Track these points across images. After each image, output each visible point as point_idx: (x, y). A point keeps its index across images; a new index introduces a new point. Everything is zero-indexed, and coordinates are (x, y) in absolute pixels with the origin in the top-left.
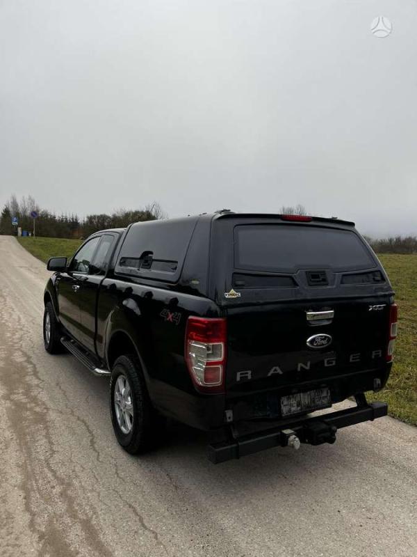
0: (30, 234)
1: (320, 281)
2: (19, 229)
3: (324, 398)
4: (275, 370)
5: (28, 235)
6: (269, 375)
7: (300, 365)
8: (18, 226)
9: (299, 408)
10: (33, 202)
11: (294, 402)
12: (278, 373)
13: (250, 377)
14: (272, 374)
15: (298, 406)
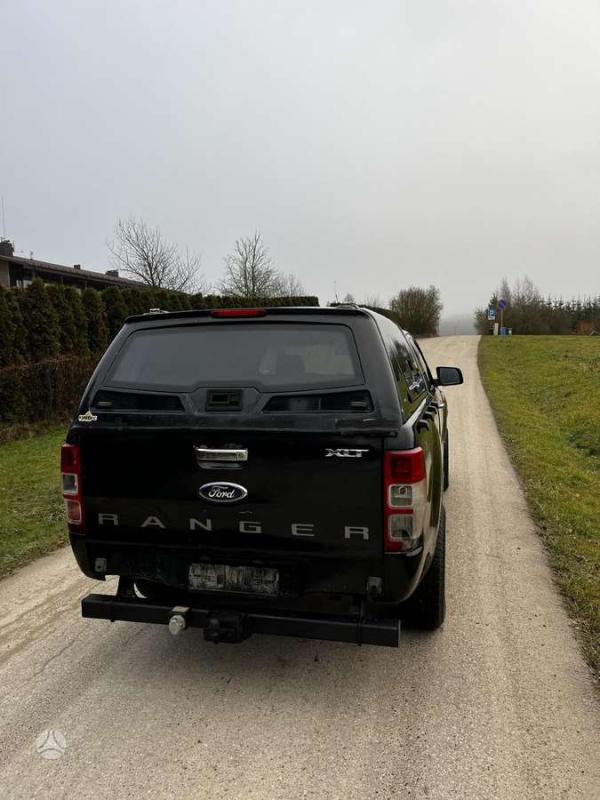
0: (510, 332)
1: (226, 405)
2: (496, 325)
3: (267, 582)
4: (153, 521)
5: (507, 333)
6: (144, 525)
7: (193, 522)
8: (496, 321)
9: (220, 586)
10: (530, 284)
11: (212, 574)
12: (158, 526)
13: (116, 523)
14: (149, 526)
15: (219, 582)
